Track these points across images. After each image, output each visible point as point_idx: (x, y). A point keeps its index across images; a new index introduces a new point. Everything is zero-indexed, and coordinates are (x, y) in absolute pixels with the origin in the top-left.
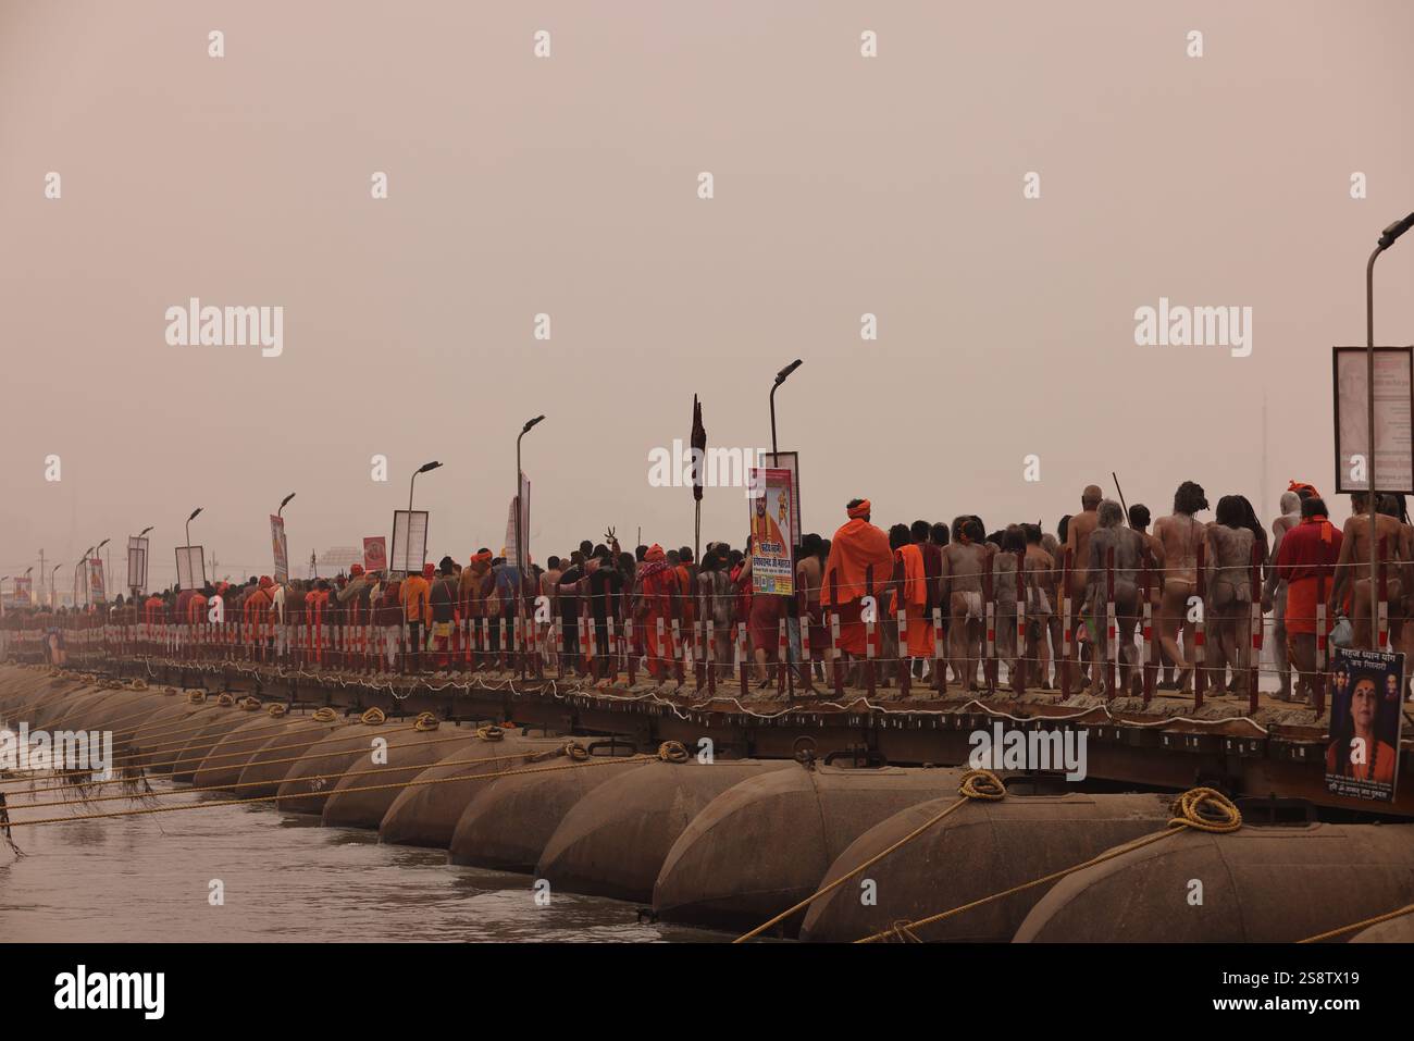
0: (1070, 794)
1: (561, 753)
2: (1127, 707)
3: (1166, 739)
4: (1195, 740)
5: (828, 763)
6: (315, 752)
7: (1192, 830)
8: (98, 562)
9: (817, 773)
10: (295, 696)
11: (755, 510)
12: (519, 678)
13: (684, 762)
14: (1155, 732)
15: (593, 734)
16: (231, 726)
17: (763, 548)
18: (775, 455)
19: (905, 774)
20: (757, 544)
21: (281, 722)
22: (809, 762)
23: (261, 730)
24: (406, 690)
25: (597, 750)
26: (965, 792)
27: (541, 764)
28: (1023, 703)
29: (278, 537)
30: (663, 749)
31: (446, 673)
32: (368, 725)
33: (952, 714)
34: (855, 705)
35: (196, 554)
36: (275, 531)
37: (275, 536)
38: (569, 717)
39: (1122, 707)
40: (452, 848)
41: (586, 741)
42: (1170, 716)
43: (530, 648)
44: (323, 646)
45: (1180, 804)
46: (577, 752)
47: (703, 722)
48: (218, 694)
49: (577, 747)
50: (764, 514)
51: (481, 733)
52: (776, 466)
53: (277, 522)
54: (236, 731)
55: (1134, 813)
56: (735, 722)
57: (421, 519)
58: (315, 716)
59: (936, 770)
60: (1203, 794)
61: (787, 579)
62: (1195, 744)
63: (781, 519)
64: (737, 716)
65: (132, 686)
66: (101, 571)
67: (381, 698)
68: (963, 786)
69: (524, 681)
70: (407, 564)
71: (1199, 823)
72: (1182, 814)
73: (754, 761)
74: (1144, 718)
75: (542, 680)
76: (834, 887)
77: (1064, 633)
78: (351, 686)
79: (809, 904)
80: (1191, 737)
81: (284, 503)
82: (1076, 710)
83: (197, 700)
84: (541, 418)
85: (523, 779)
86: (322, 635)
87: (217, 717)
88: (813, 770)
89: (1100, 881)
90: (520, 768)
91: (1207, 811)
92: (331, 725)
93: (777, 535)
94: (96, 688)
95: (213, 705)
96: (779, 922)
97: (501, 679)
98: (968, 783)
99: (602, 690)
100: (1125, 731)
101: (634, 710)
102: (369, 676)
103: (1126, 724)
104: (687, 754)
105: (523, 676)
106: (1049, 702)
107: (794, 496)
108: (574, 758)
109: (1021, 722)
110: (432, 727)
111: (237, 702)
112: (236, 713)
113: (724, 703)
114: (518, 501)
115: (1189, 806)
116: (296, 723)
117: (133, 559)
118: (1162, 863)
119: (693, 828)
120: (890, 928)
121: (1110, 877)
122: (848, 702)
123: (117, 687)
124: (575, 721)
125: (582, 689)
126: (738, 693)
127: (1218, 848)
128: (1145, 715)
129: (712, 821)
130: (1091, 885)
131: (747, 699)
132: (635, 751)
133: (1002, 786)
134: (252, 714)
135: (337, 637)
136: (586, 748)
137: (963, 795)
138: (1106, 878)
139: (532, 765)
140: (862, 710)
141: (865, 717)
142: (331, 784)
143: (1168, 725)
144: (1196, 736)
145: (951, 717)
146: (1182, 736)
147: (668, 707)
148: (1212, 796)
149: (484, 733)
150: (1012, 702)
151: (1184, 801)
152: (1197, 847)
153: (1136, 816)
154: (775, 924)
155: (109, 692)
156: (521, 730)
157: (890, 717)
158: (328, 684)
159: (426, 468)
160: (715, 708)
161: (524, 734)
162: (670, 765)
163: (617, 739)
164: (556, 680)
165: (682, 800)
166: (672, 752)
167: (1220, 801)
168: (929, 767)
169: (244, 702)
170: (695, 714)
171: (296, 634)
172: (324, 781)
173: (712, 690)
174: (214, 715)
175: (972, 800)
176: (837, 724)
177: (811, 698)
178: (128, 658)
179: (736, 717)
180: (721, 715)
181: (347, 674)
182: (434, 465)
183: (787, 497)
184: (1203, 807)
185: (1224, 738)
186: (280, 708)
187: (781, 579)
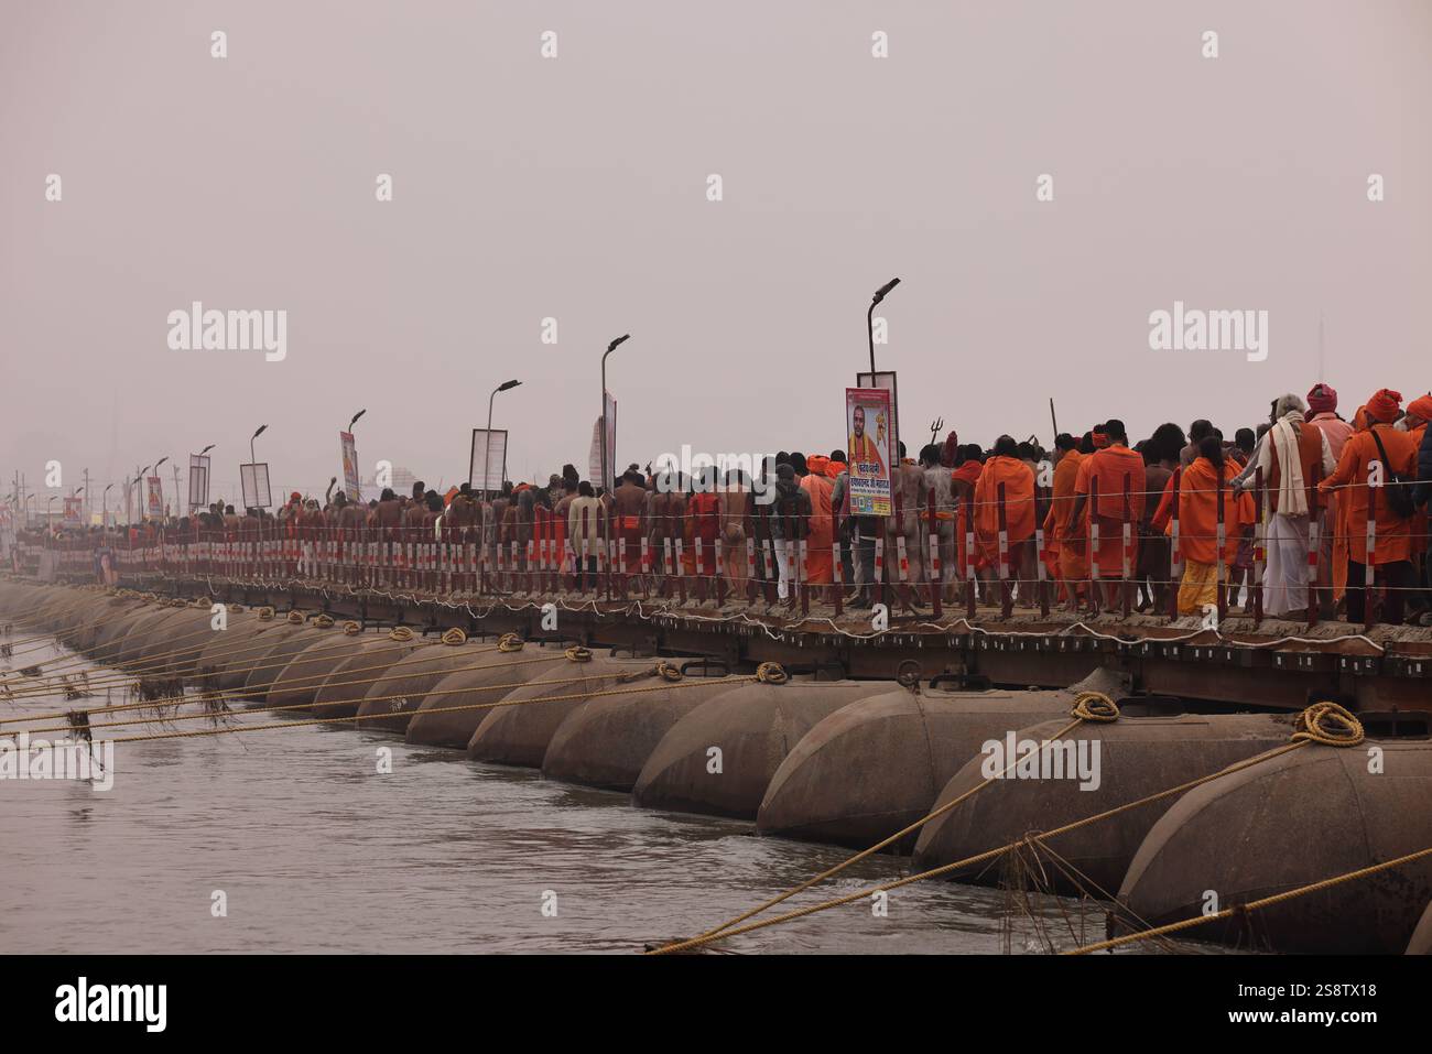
0: (1183, 715)
1: (654, 673)
2: (1238, 628)
3: (1279, 659)
4: (1309, 659)
5: (933, 686)
6: (394, 673)
7: (1315, 744)
8: (155, 481)
9: (922, 697)
10: (365, 614)
11: (852, 430)
12: (604, 598)
13: (783, 683)
14: (1267, 653)
15: (681, 655)
16: (302, 645)
17: (861, 469)
18: (873, 374)
19: (1011, 697)
20: (854, 464)
21: (356, 640)
22: (914, 686)
23: (336, 649)
24: (484, 610)
25: (688, 671)
26: (1078, 713)
27: (633, 684)
28: (1130, 625)
29: (349, 455)
30: (761, 670)
31: (525, 593)
32: (448, 645)
33: (1056, 636)
34: (955, 626)
35: (261, 472)
36: (345, 448)
37: (346, 452)
38: (655, 639)
39: (1233, 629)
40: (544, 768)
41: (678, 662)
42: (1282, 636)
43: (614, 569)
44: (395, 563)
45: (1304, 718)
46: (669, 672)
47: (796, 643)
48: (287, 611)
49: (670, 667)
50: (862, 434)
51: (569, 654)
52: (874, 385)
53: (348, 438)
54: (307, 650)
55: (1248, 734)
56: (829, 643)
57: (500, 438)
58: (392, 635)
59: (1041, 692)
60: (1325, 709)
61: (885, 499)
62: (1309, 663)
63: (879, 439)
64: (832, 636)
65: (197, 604)
66: (160, 490)
67: (457, 617)
68: (1076, 707)
69: (609, 602)
70: (486, 483)
71: (1323, 737)
72: (1305, 728)
73: (852, 682)
74: (1255, 638)
75: (626, 600)
76: (949, 808)
77: (1172, 554)
78: (425, 605)
79: (921, 826)
80: (1305, 656)
81: (355, 420)
82: (1185, 631)
83: (265, 617)
84: (626, 337)
85: (616, 699)
86: (394, 553)
87: (290, 634)
88: (918, 693)
89: (1224, 796)
90: (612, 689)
91: (1331, 725)
92: (409, 644)
93: (875, 455)
94: (159, 606)
95: (281, 623)
96: (896, 840)
97: (583, 600)
98: (1082, 705)
99: (691, 611)
100: (1237, 652)
101: (724, 631)
102: (446, 594)
103: (1238, 645)
104: (786, 675)
105: (609, 596)
106: (1157, 624)
107: (893, 416)
108: (668, 679)
109: (1127, 645)
110: (517, 647)
111: (308, 620)
112: (308, 630)
113: (818, 623)
114: (602, 421)
115: (1312, 720)
116: (374, 640)
117: (194, 477)
118: (1285, 777)
119: (798, 752)
120: (1023, 839)
121: (1234, 792)
122: (948, 623)
123: (180, 605)
124: (661, 642)
125: (669, 610)
126: (833, 614)
127: (1342, 762)
128: (1257, 636)
129: (818, 745)
130: (1215, 800)
131: (841, 619)
132: (728, 672)
133: (1115, 707)
134: (325, 632)
135: (410, 555)
136: (679, 667)
137: (1077, 717)
138: (1230, 792)
139: (624, 685)
140: (962, 631)
141: (965, 638)
142: (413, 704)
143: (1281, 645)
144: (1310, 655)
145: (1055, 640)
146: (1295, 656)
147: (758, 628)
148: (1334, 711)
149: (572, 654)
150: (1117, 624)
151: (1307, 717)
152: (1319, 761)
153: (1250, 736)
154: (893, 842)
155: (172, 610)
156: (609, 651)
157: (991, 639)
158: (401, 603)
159: (505, 387)
160: (809, 629)
161: (613, 655)
162: (769, 687)
163: (709, 660)
164: (642, 601)
165: (781, 721)
166: (771, 673)
167: (1343, 715)
168: (1034, 690)
169: (317, 620)
170: (788, 635)
171: (366, 551)
172: (405, 702)
173: (805, 610)
174: (286, 632)
175: (1086, 721)
176: (937, 645)
177: (911, 619)
178: (186, 576)
179: (831, 638)
180: (815, 635)
181: (421, 592)
182: (513, 384)
183: (885, 417)
184: (1325, 721)
185: (1339, 657)
186: (355, 626)
187: (879, 500)
